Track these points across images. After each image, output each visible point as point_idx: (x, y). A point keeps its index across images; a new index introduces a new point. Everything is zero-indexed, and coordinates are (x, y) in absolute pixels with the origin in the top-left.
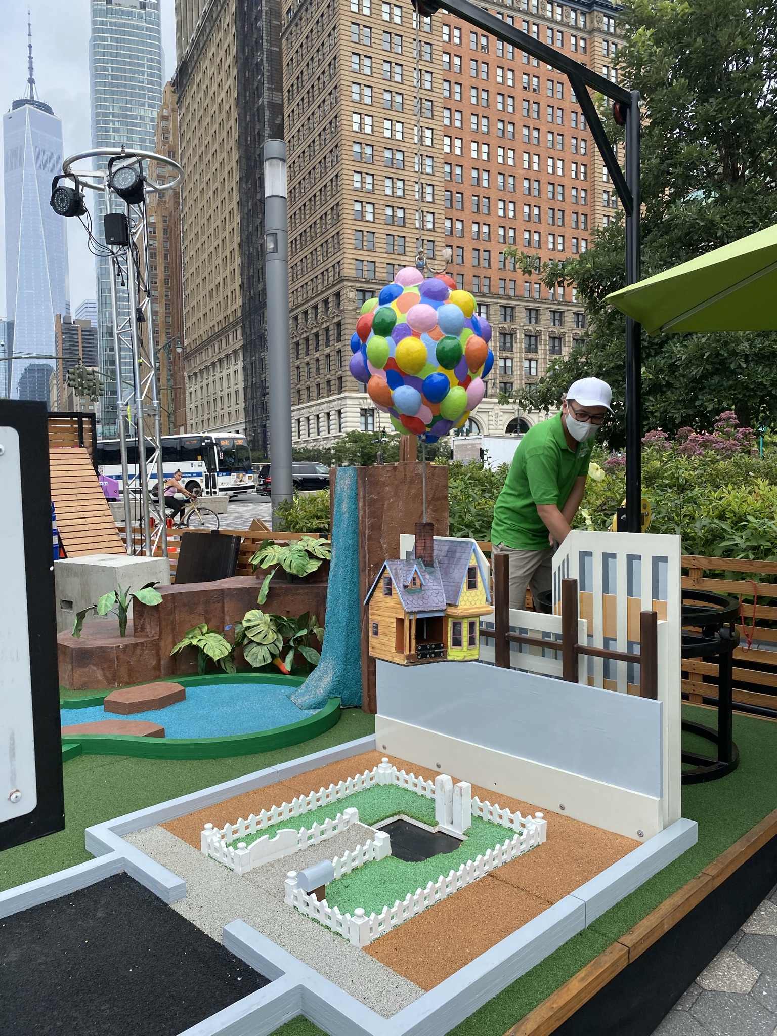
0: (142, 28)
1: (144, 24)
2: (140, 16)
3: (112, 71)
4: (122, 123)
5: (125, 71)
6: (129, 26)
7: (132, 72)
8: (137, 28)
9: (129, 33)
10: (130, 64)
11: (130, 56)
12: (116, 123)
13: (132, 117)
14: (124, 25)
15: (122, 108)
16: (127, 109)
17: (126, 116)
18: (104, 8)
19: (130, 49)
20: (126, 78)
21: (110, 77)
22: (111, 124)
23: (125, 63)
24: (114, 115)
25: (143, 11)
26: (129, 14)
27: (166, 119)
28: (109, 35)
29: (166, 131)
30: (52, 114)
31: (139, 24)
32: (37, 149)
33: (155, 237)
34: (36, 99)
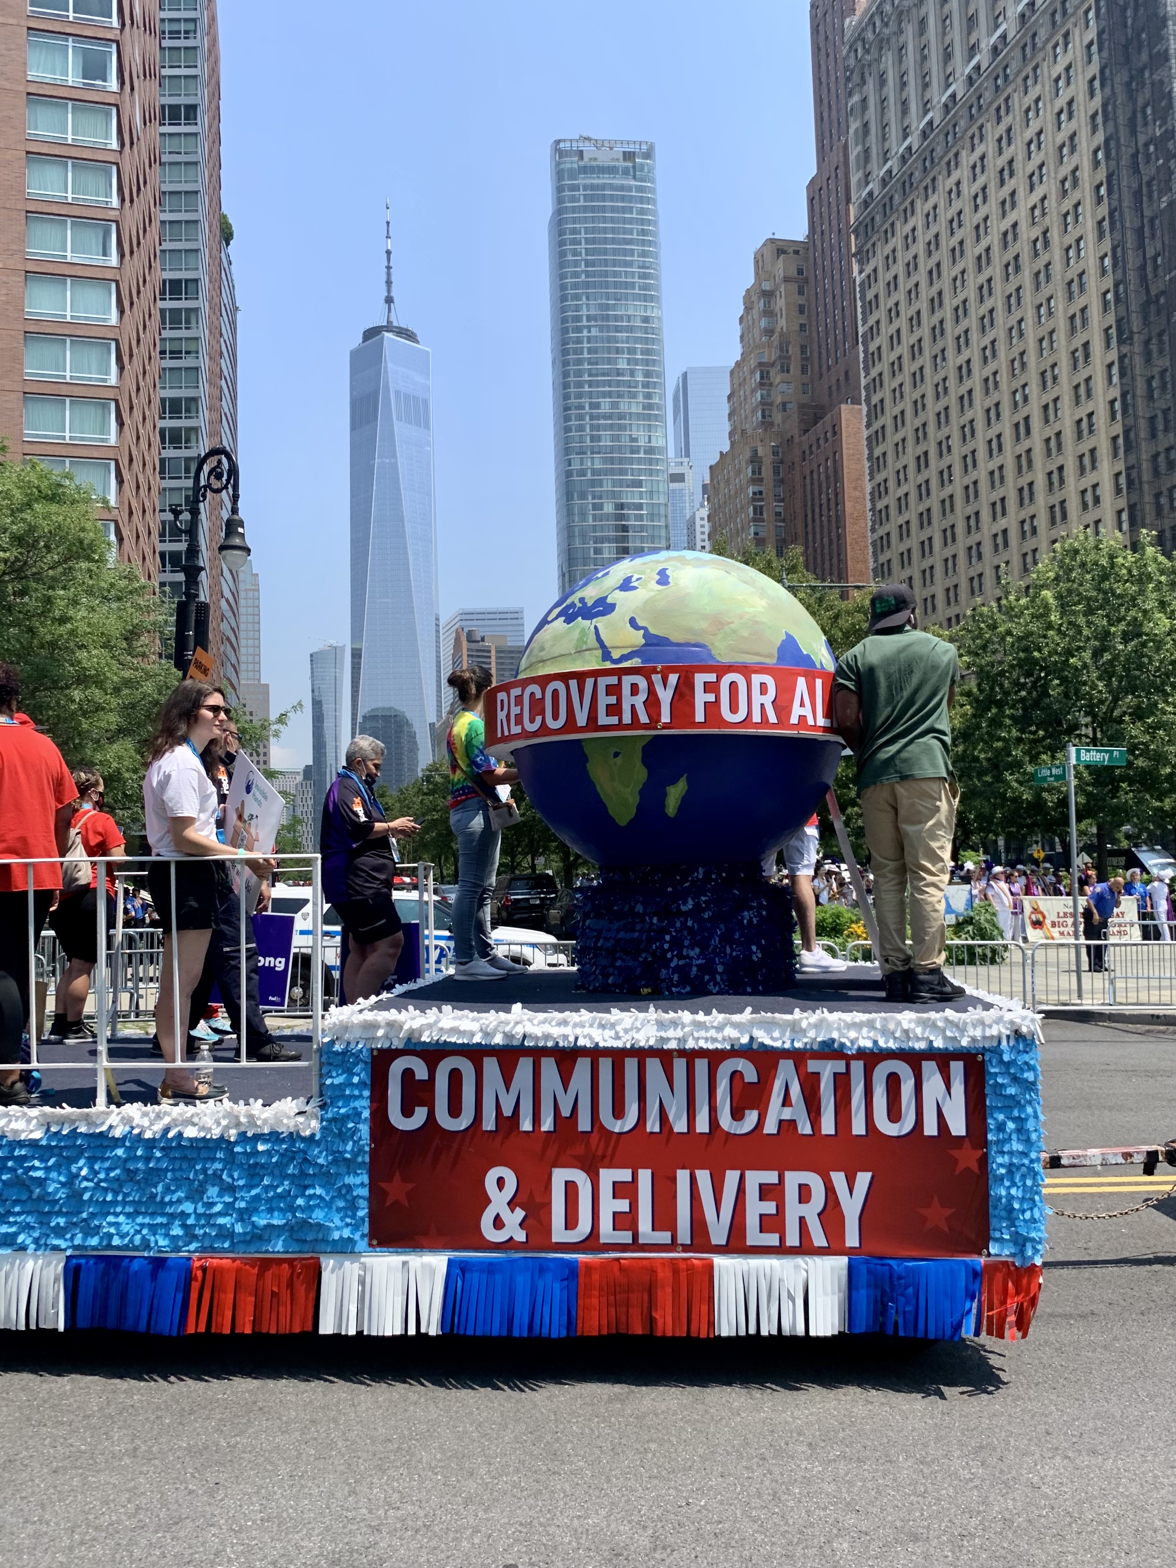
0: (629, 188)
1: (633, 183)
2: (626, 172)
3: (587, 255)
4: (601, 329)
5: (605, 252)
6: (612, 187)
7: (615, 252)
8: (622, 188)
9: (612, 198)
10: (613, 241)
11: (613, 231)
12: (593, 330)
13: (617, 318)
14: (603, 187)
15: (603, 307)
16: (607, 307)
17: (607, 318)
18: (575, 166)
19: (613, 219)
20: (606, 263)
21: (583, 263)
22: (585, 331)
23: (605, 241)
24: (589, 318)
25: (630, 164)
26: (611, 170)
27: (768, 295)
28: (582, 203)
29: (769, 313)
30: (417, 342)
31: (625, 182)
32: (397, 393)
33: (761, 480)
34: (395, 324)
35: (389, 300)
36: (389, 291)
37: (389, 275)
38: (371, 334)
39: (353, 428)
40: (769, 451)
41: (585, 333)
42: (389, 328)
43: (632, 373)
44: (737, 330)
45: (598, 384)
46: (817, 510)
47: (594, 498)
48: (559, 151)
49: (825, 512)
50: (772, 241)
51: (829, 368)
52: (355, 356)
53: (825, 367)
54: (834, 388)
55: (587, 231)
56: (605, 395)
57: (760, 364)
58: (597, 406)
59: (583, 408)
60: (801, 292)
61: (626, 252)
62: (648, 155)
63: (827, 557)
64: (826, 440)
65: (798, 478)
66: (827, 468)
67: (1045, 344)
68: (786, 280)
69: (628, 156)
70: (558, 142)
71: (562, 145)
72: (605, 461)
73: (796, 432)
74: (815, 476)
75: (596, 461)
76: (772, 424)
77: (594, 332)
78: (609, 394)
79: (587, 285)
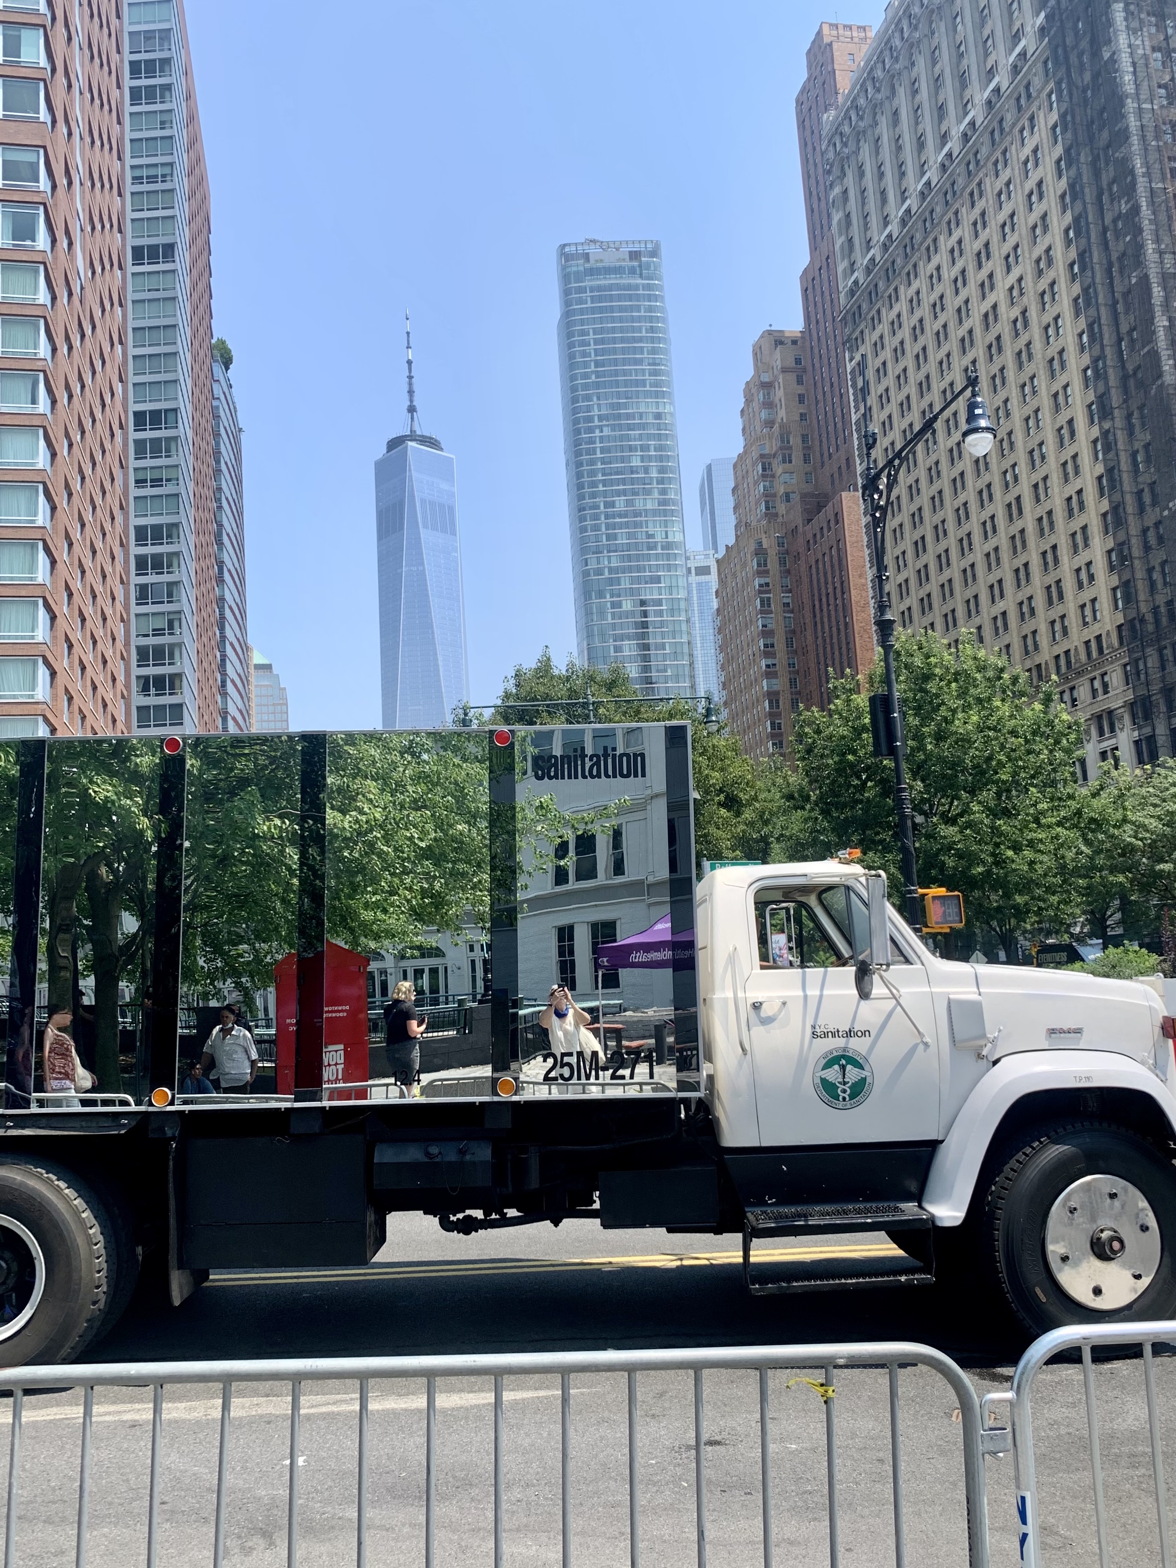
0: (636, 287)
1: (639, 281)
2: (632, 271)
3: (596, 355)
4: (613, 428)
5: (614, 351)
6: (619, 287)
7: (624, 351)
8: (629, 287)
9: (620, 298)
10: (623, 340)
11: (622, 330)
12: (605, 429)
13: (629, 416)
14: (610, 287)
15: (612, 406)
16: (619, 406)
17: (619, 417)
18: (581, 268)
19: (621, 319)
20: (615, 362)
21: (593, 364)
22: (597, 431)
23: (614, 340)
24: (601, 418)
25: (636, 264)
26: (617, 270)
27: (767, 386)
28: (589, 305)
29: (769, 405)
30: (441, 449)
31: (632, 281)
32: (423, 501)
33: (767, 572)
34: (419, 433)
35: (412, 409)
36: (411, 401)
37: (410, 384)
38: (395, 443)
39: (380, 538)
40: (774, 543)
41: (597, 433)
42: (413, 437)
43: (646, 470)
44: (739, 423)
45: (612, 483)
46: (824, 600)
47: (612, 596)
48: (565, 255)
49: (832, 601)
50: (770, 333)
51: (830, 455)
52: (381, 467)
53: (826, 455)
54: (836, 475)
55: (595, 332)
56: (619, 493)
57: (762, 456)
58: (612, 504)
59: (598, 507)
60: (800, 381)
61: (635, 350)
62: (654, 253)
63: (836, 647)
64: (829, 529)
65: (803, 568)
66: (831, 557)
67: (1031, 423)
68: (784, 370)
69: (634, 255)
70: (564, 246)
71: (567, 249)
72: (622, 558)
73: (799, 521)
74: (821, 566)
75: (613, 559)
76: (776, 515)
77: (606, 432)
78: (624, 493)
79: (597, 385)
